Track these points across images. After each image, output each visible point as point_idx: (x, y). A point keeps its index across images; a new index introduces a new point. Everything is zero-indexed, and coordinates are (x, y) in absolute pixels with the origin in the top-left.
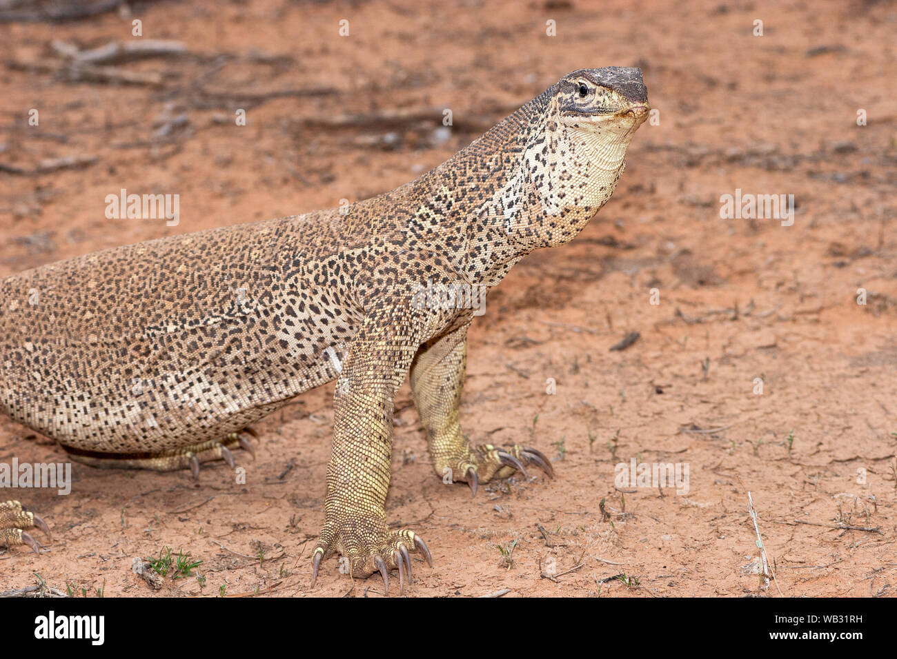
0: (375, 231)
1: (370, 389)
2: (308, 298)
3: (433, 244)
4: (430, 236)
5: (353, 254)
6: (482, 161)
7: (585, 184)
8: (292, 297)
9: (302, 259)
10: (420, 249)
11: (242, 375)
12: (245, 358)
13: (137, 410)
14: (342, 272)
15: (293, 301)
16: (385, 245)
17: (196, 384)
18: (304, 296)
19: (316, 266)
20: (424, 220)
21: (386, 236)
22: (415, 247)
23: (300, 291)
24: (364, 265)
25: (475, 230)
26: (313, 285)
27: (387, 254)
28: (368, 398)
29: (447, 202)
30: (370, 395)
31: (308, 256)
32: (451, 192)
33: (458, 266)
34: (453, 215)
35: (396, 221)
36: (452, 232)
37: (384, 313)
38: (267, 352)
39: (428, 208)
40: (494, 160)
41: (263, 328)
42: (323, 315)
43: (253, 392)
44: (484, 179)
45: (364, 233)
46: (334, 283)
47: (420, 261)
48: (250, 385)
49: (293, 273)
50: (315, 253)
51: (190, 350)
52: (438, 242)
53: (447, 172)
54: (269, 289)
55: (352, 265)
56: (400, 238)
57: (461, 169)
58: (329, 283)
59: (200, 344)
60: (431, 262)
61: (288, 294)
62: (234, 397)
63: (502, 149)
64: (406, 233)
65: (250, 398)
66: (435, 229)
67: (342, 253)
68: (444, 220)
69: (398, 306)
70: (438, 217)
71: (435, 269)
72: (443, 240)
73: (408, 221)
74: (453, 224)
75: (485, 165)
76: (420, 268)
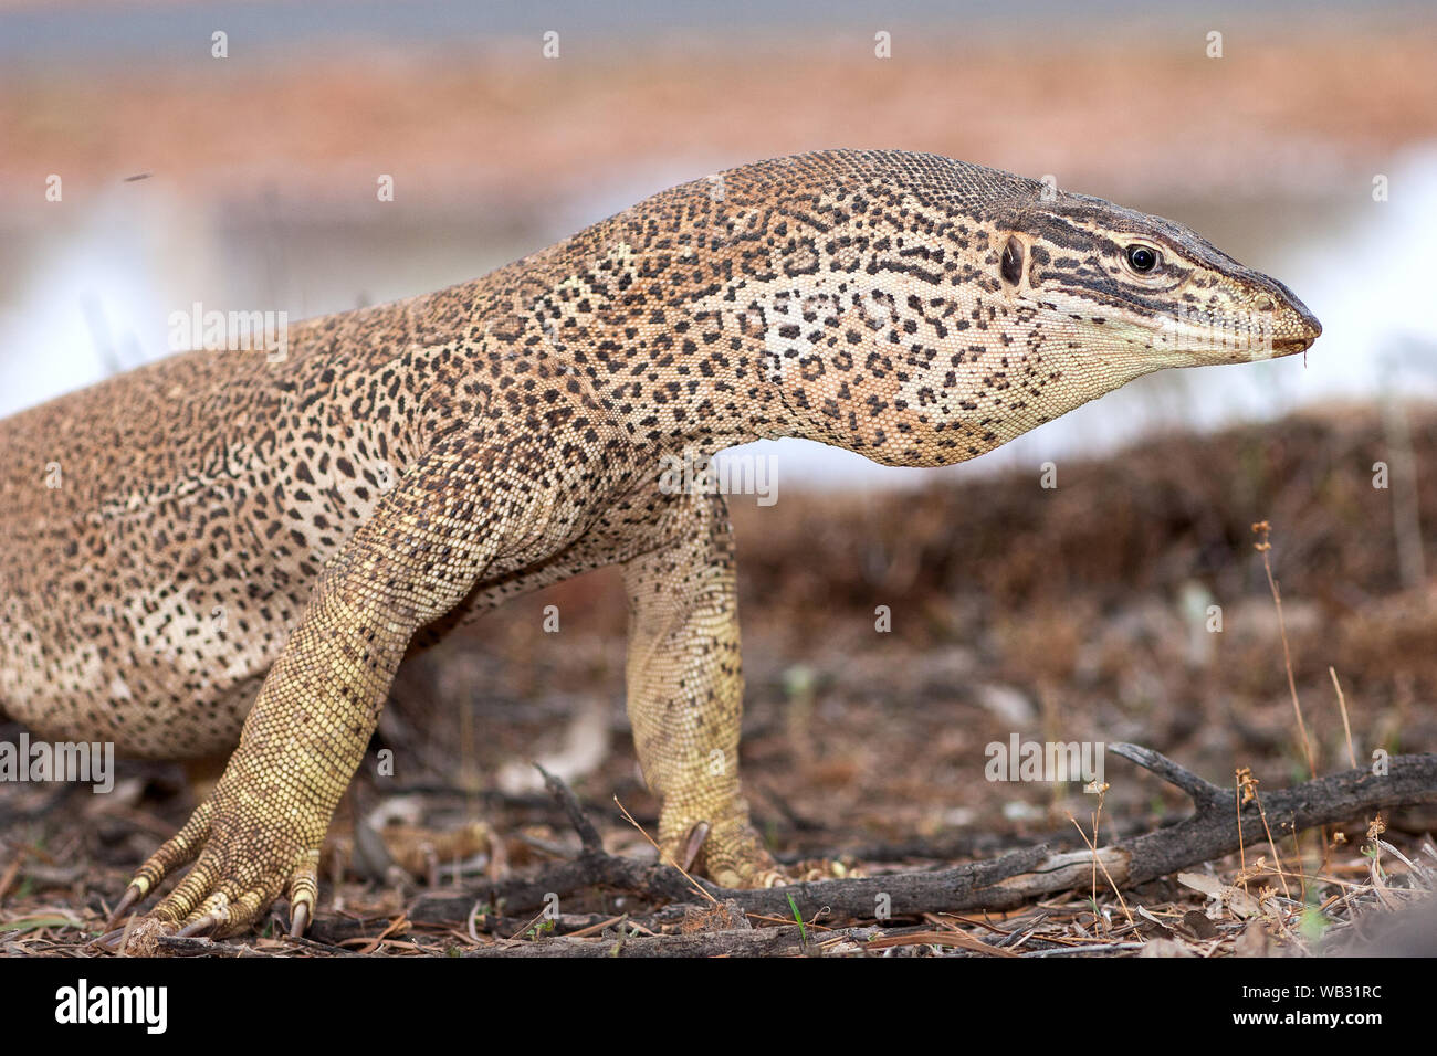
0: (476, 315)
1: (355, 596)
2: (337, 445)
3: (572, 348)
4: (570, 331)
5: (427, 355)
6: (720, 211)
7: (1023, 405)
8: (310, 443)
9: (339, 370)
10: (543, 355)
11: (247, 601)
12: (243, 565)
13: (95, 663)
14: (403, 391)
15: (310, 452)
16: (486, 340)
17: (176, 618)
18: (330, 440)
19: (360, 382)
20: (566, 299)
21: (491, 323)
22: (535, 349)
23: (325, 430)
24: (442, 375)
25: (677, 349)
26: (348, 418)
27: (484, 358)
28: (346, 611)
29: (622, 274)
30: (352, 606)
31: (351, 364)
32: (634, 257)
33: (611, 399)
34: (628, 302)
35: (516, 299)
36: (615, 335)
37: (441, 463)
38: (273, 554)
39: (581, 281)
40: (748, 216)
41: (259, 507)
42: (361, 481)
43: (269, 637)
44: (716, 245)
45: (456, 320)
46: (385, 412)
47: (537, 378)
48: (263, 623)
49: (320, 395)
50: (364, 358)
51: (158, 548)
52: (583, 346)
53: (639, 221)
54: (273, 425)
55: (422, 376)
56: (512, 328)
57: (669, 217)
58: (374, 414)
59: (171, 536)
60: (556, 383)
61: (305, 437)
62: (239, 647)
63: (774, 204)
64: (526, 320)
65: (265, 649)
66: (583, 320)
67: (409, 356)
68: (608, 307)
69: (468, 461)
70: (596, 300)
71: (564, 400)
72: (592, 344)
73: (537, 300)
74: (621, 319)
75: (726, 218)
76: (533, 392)
